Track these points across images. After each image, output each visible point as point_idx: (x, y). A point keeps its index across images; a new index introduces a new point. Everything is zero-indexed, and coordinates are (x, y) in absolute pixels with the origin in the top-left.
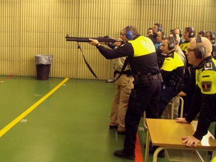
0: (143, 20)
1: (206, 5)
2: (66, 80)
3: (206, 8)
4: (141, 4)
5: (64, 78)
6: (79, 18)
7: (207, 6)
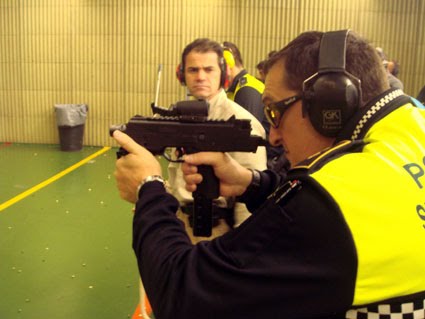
0: (244, 37)
1: (362, 9)
2: (106, 149)
3: (362, 14)
4: (240, 7)
5: (102, 147)
6: (125, 35)
7: (365, 10)
